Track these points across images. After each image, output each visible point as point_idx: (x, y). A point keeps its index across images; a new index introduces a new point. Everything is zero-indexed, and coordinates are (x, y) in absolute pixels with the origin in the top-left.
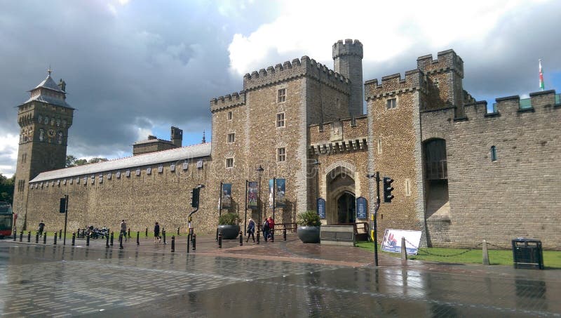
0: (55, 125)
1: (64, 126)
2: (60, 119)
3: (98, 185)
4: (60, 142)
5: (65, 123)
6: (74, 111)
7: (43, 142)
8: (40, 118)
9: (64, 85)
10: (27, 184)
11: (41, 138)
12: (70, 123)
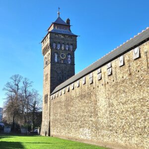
0: (65, 49)
1: (71, 50)
2: (68, 44)
3: (107, 80)
4: (69, 62)
5: (71, 47)
6: (77, 38)
7: (58, 63)
8: (54, 45)
9: (68, 21)
10: (49, 96)
11: (56, 60)
12: (75, 47)
